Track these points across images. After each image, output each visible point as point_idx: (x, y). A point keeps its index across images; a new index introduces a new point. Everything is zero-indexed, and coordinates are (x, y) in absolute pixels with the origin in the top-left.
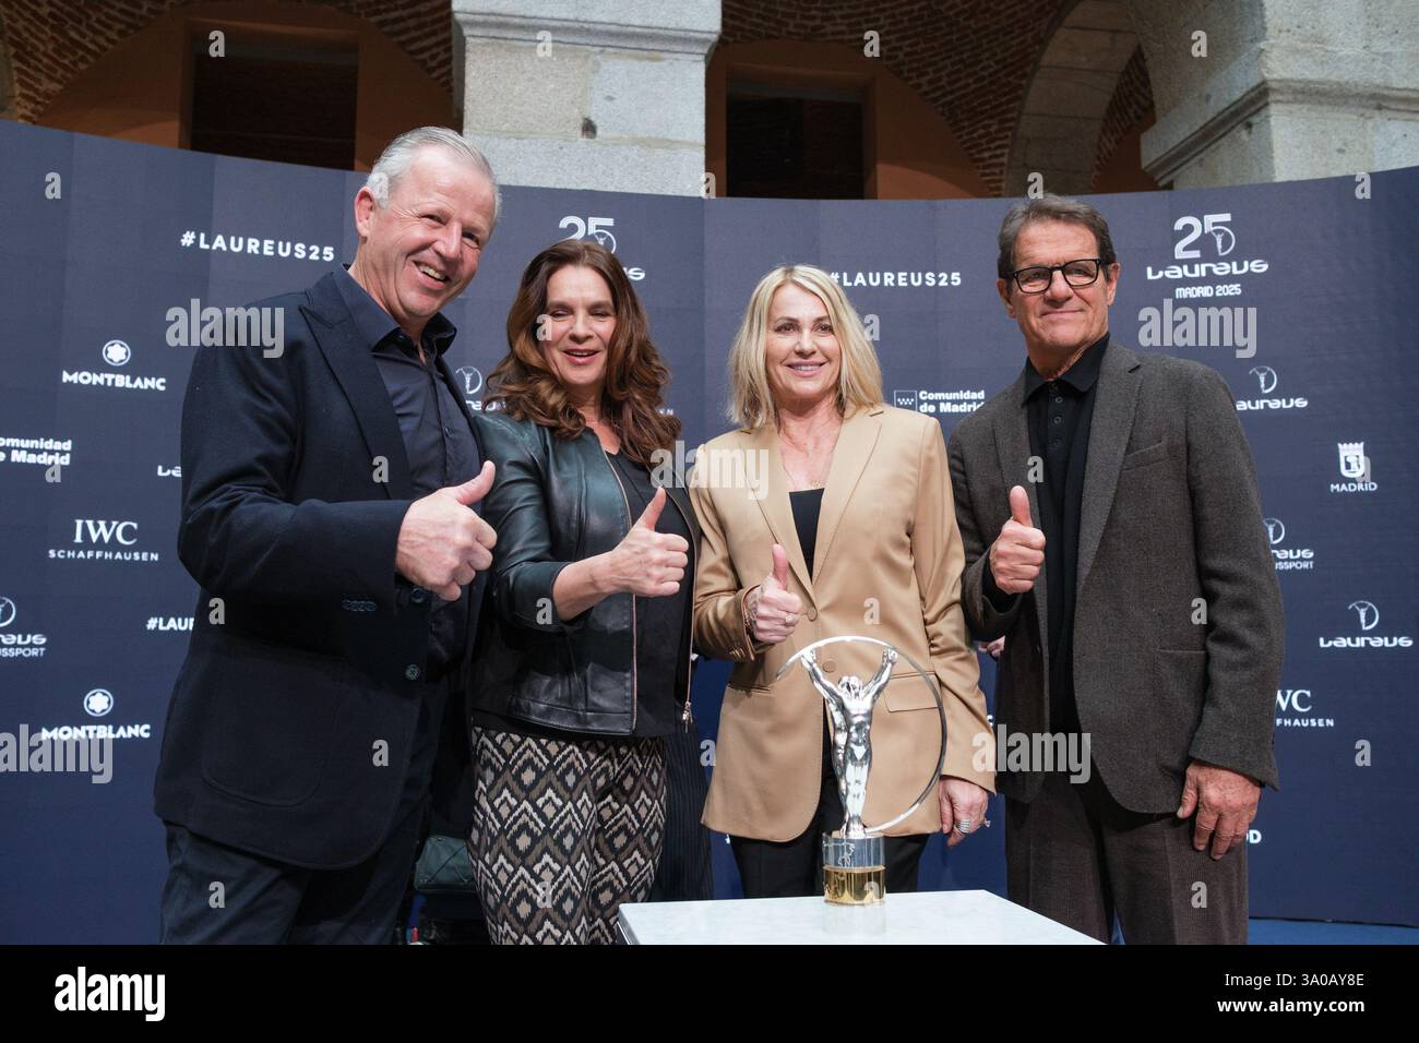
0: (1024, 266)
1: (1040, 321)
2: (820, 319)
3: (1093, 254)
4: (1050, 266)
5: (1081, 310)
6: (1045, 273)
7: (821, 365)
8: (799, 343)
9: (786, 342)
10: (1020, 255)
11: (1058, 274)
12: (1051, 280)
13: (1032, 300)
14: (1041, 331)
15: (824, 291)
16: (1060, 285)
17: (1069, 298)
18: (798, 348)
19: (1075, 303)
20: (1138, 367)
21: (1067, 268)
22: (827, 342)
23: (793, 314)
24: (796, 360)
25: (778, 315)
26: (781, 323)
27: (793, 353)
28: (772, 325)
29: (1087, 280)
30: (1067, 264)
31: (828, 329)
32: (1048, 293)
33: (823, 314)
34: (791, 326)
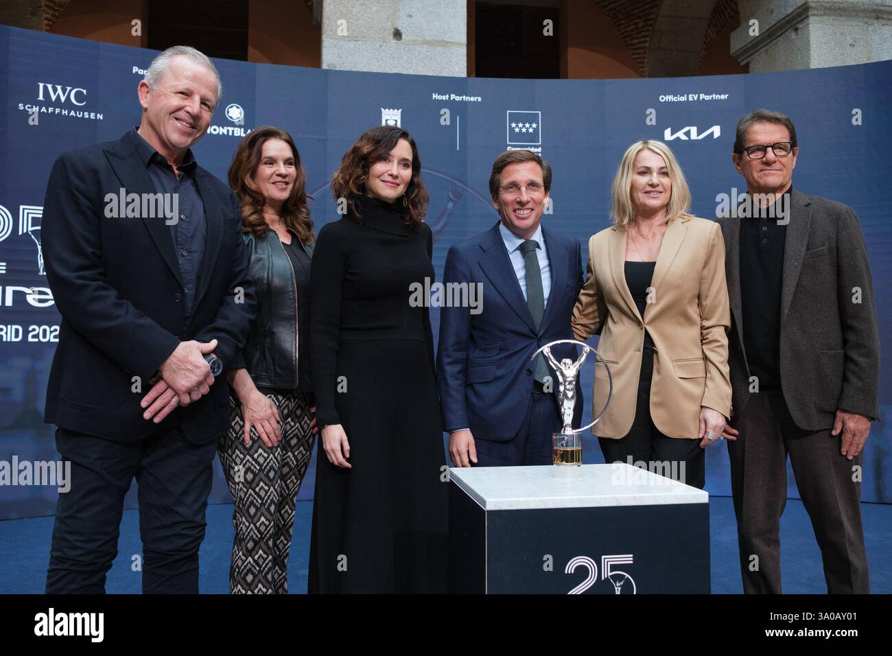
0: (751, 145)
1: (759, 174)
2: (662, 168)
3: (787, 140)
4: (766, 145)
5: (780, 170)
6: (763, 149)
7: (661, 192)
8: (651, 180)
9: (643, 180)
10: (749, 139)
11: (770, 149)
12: (765, 152)
13: (755, 163)
14: (759, 180)
15: (665, 153)
16: (770, 155)
17: (775, 162)
18: (650, 183)
19: (777, 166)
20: (809, 204)
21: (775, 146)
22: (665, 181)
23: (648, 164)
24: (649, 189)
25: (640, 165)
26: (641, 170)
27: (647, 186)
28: (636, 170)
29: (784, 153)
30: (775, 144)
31: (666, 174)
32: (764, 159)
33: (663, 165)
34: (647, 171)
